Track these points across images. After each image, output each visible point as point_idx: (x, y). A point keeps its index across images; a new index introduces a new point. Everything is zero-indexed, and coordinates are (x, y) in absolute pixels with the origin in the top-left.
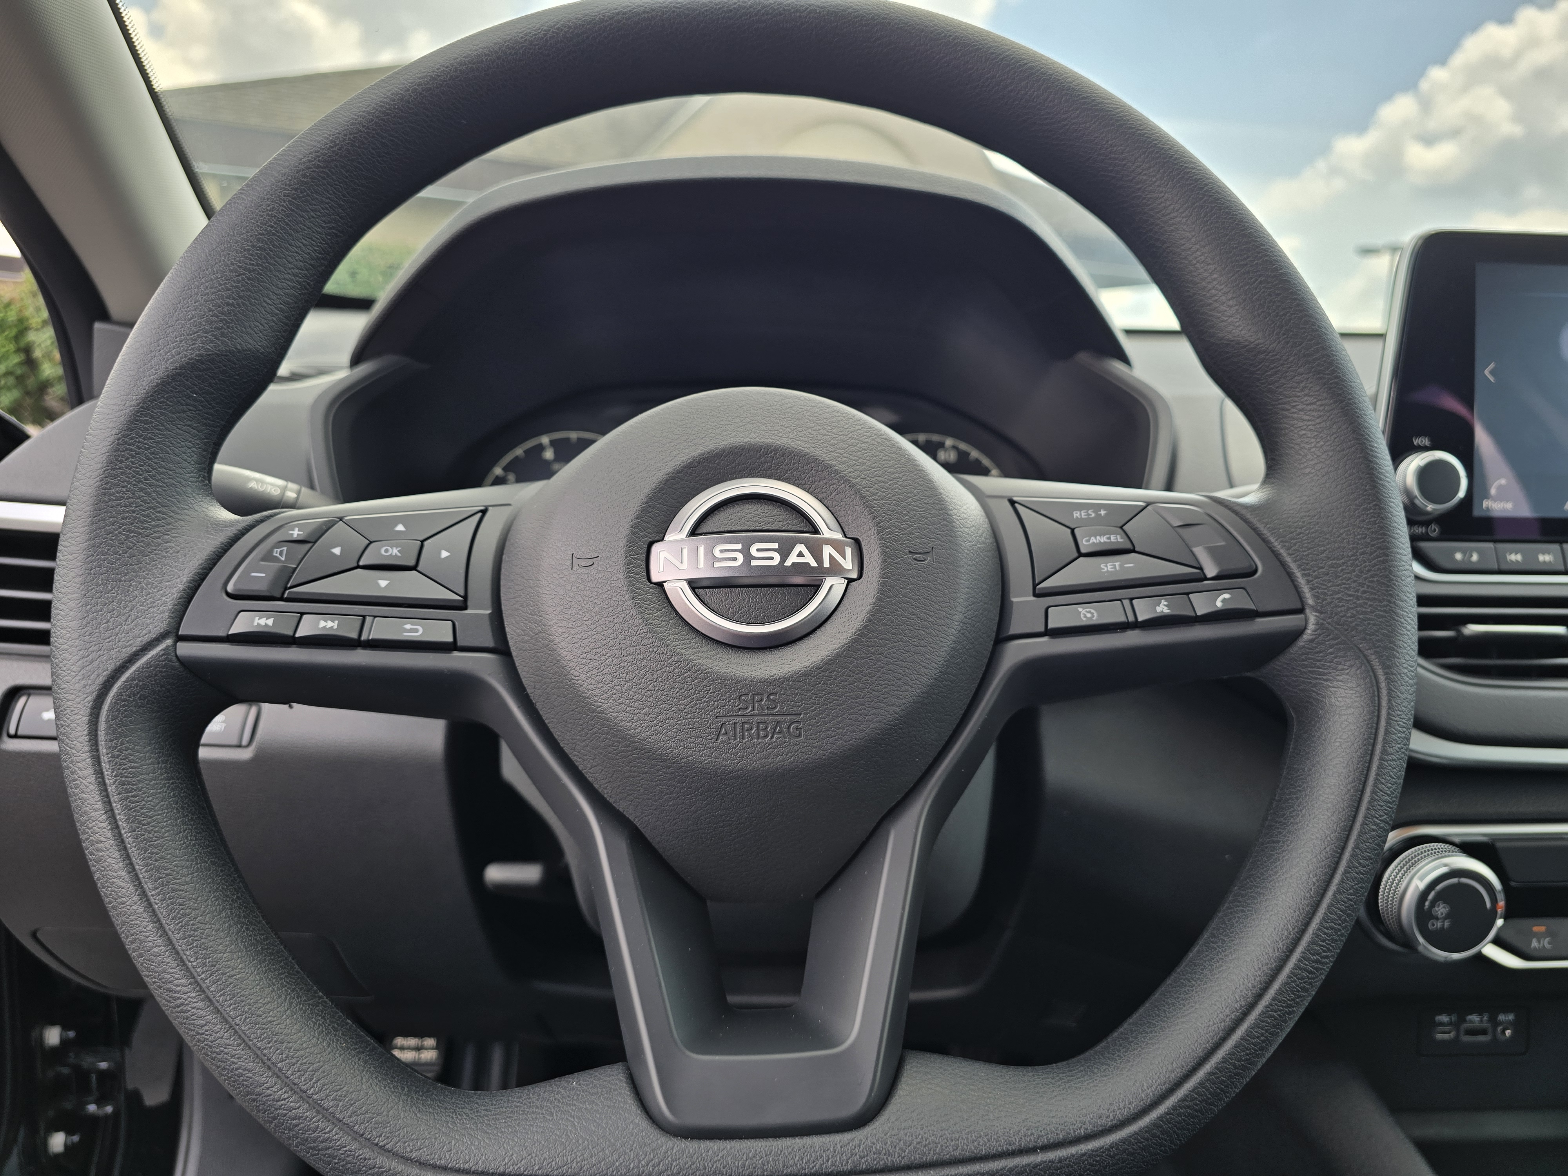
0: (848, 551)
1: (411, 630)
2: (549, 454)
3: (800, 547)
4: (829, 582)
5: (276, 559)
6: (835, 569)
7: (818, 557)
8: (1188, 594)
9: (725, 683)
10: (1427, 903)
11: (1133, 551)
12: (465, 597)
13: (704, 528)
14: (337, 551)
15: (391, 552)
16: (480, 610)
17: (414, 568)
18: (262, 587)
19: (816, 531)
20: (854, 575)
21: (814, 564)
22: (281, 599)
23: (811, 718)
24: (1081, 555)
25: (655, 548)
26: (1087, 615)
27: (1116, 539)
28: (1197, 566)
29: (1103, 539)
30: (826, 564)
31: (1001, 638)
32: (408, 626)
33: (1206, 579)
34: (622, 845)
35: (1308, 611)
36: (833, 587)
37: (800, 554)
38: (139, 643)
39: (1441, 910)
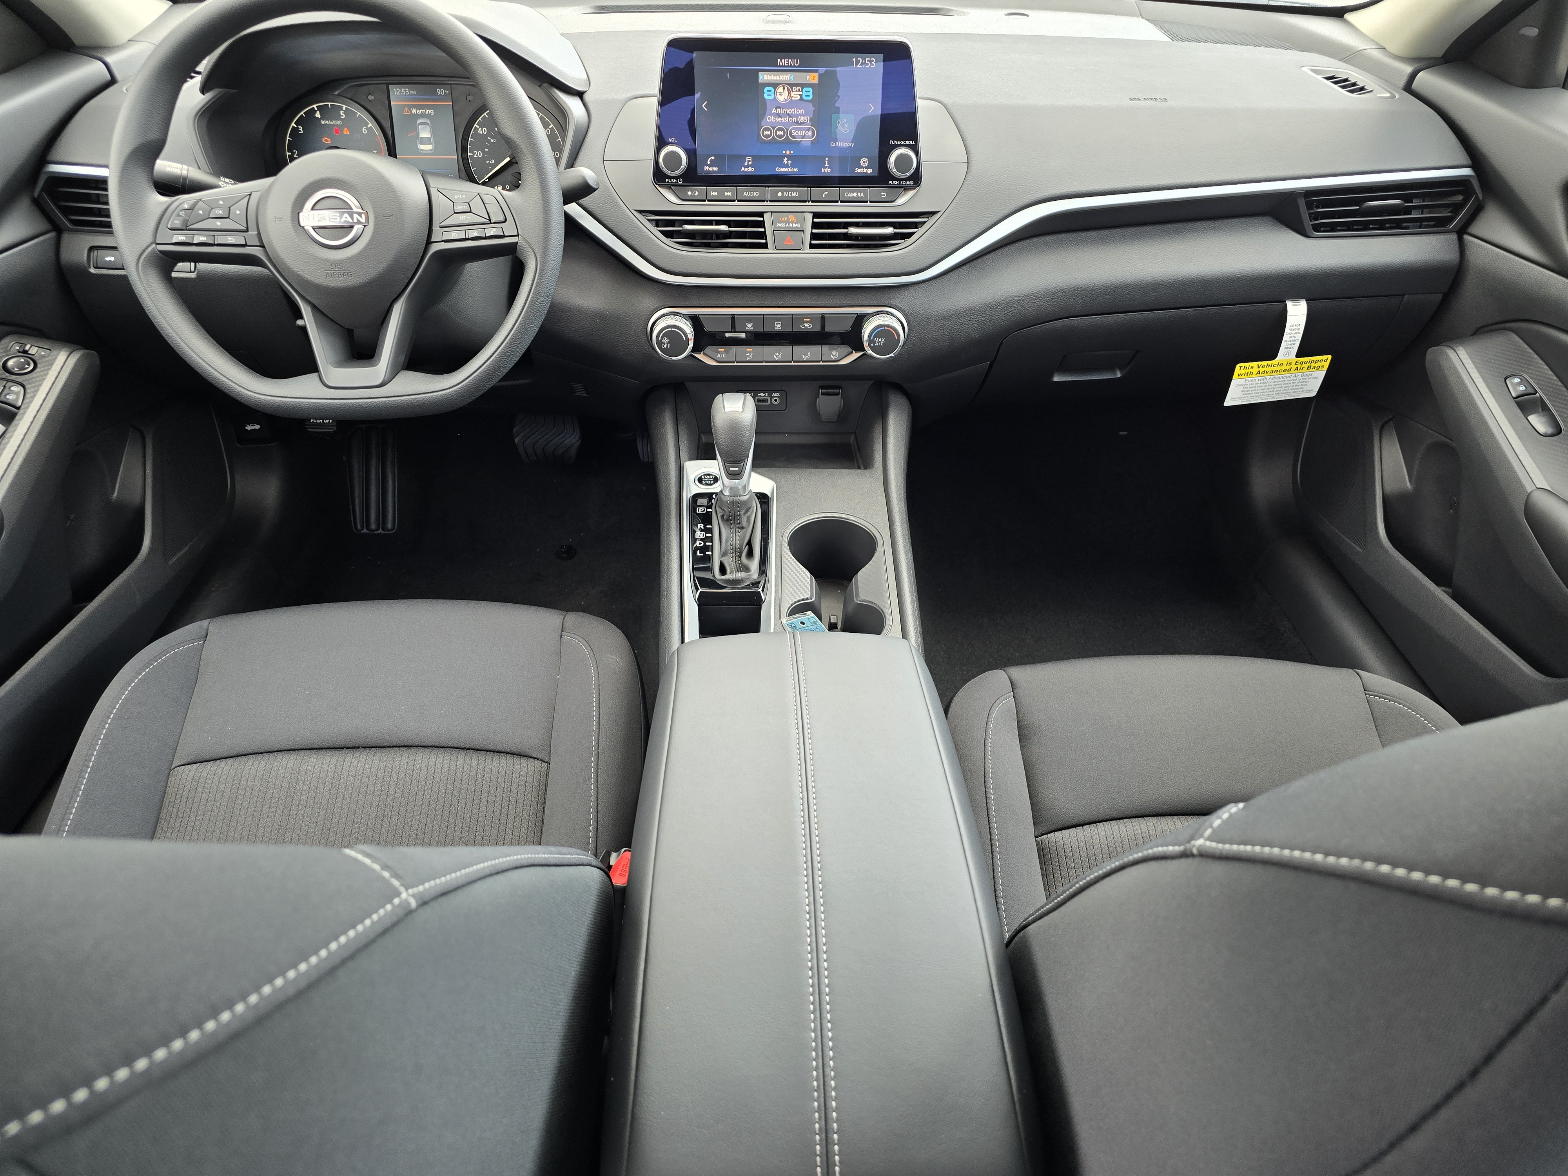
0: (363, 216)
1: (231, 240)
2: (318, 115)
3: (346, 215)
4: (356, 227)
5: (181, 216)
6: (359, 222)
7: (352, 218)
8: (484, 229)
9: (326, 261)
10: (660, 338)
11: (471, 212)
12: (247, 228)
13: (316, 207)
14: (201, 212)
15: (219, 212)
16: (253, 232)
17: (228, 218)
18: (179, 226)
19: (352, 209)
20: (367, 224)
21: (351, 221)
22: (186, 230)
23: (354, 271)
24: (455, 213)
25: (301, 214)
26: (454, 235)
27: (465, 208)
28: (488, 218)
29: (461, 207)
30: (355, 221)
31: (429, 242)
32: (229, 239)
33: (491, 223)
34: (309, 309)
35: (519, 236)
36: (357, 229)
37: (346, 218)
38: (145, 246)
39: (666, 340)
